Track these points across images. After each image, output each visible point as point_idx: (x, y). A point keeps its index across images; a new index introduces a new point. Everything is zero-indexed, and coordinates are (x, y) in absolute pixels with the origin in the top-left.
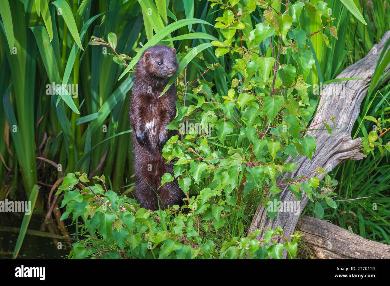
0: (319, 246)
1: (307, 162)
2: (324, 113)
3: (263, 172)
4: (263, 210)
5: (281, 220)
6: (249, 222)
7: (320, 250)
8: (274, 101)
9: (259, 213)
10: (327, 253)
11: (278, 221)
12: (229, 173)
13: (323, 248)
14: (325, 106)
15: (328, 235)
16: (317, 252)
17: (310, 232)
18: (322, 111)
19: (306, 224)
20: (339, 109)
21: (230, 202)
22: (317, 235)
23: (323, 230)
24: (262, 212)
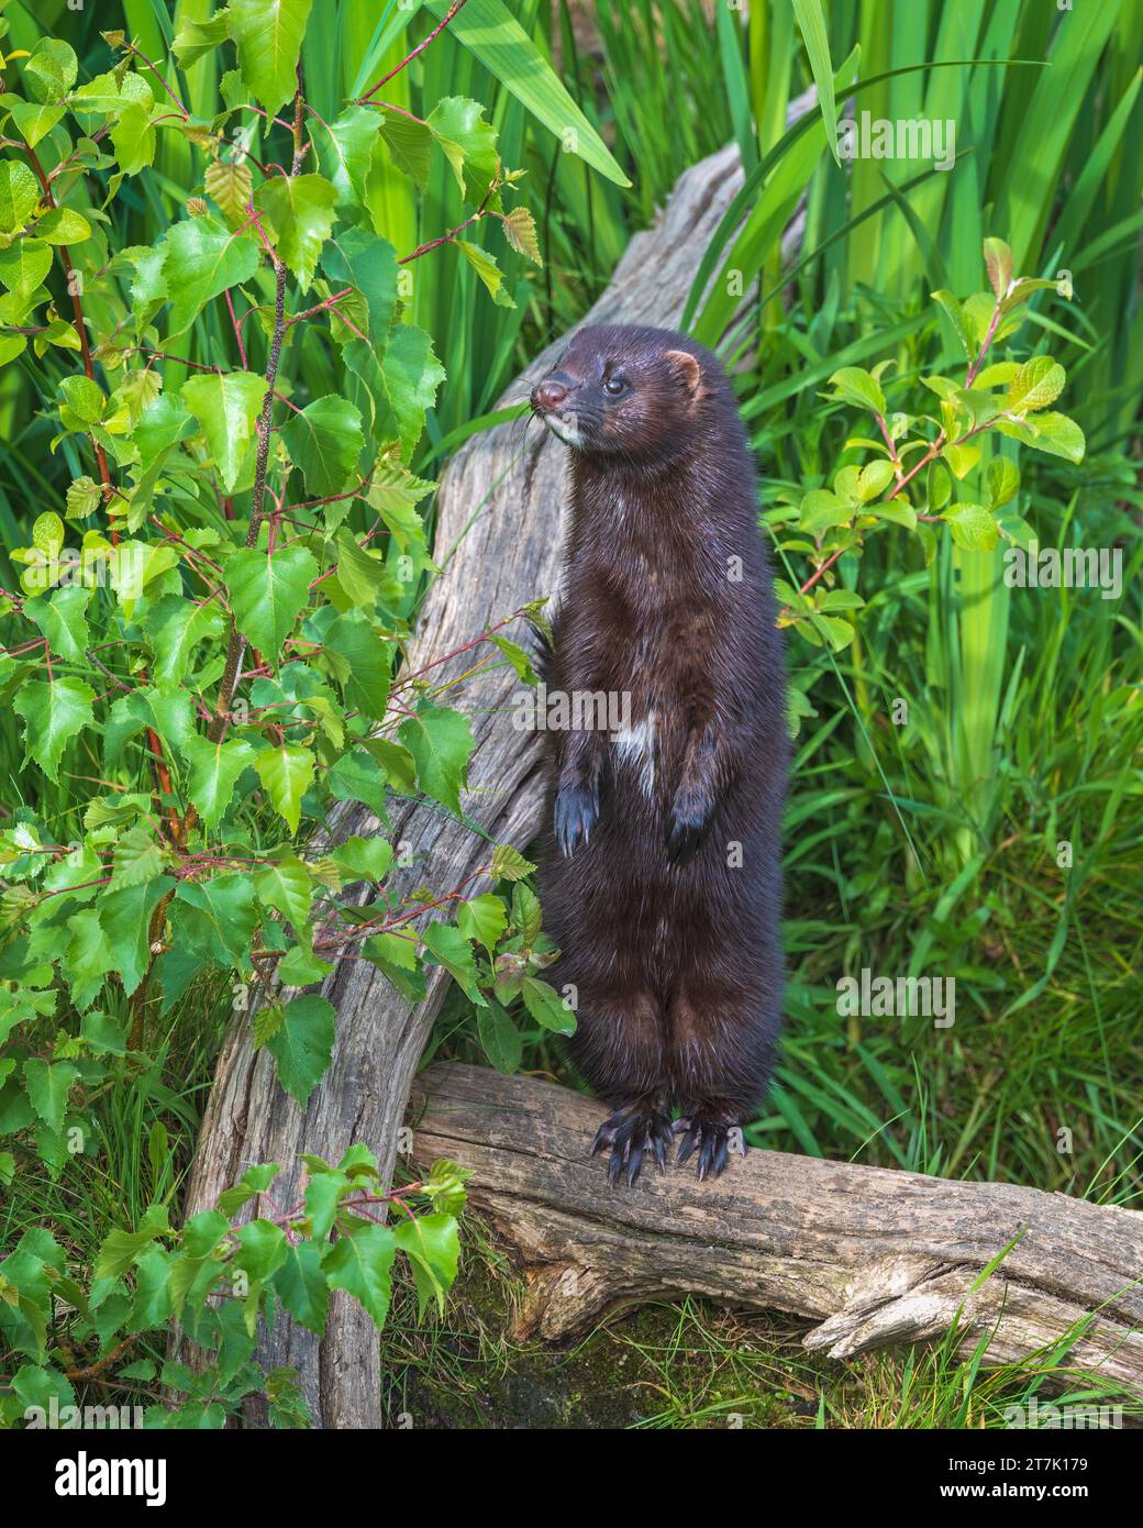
0: (513, 1196)
1: (424, 818)
2: (471, 581)
3: (256, 899)
4: (249, 1059)
5: (340, 1098)
6: (191, 1115)
7: (521, 1213)
8: (274, 566)
9: (234, 1075)
10: (555, 1221)
11: (326, 1104)
12: (105, 920)
13: (535, 1200)
14: (470, 545)
15: (550, 1142)
16: (506, 1221)
17: (467, 1133)
18: (456, 570)
19: (445, 1098)
20: (536, 556)
21: (104, 1040)
22: (499, 1147)
23: (524, 1122)
24: (247, 1066)
